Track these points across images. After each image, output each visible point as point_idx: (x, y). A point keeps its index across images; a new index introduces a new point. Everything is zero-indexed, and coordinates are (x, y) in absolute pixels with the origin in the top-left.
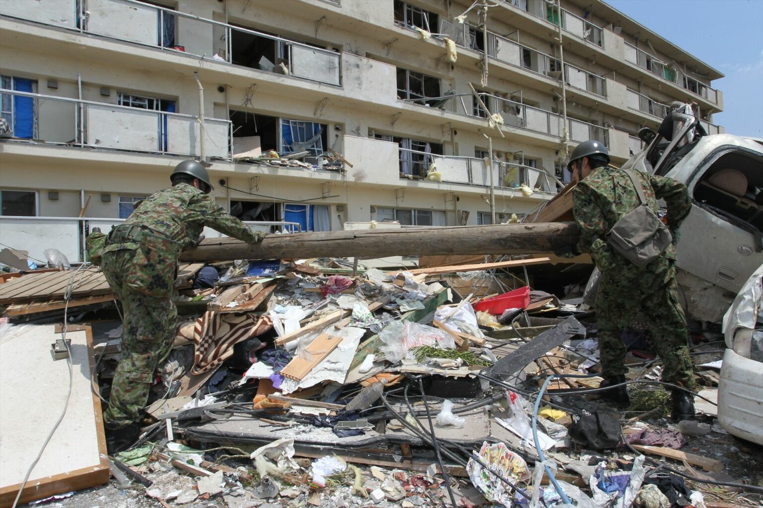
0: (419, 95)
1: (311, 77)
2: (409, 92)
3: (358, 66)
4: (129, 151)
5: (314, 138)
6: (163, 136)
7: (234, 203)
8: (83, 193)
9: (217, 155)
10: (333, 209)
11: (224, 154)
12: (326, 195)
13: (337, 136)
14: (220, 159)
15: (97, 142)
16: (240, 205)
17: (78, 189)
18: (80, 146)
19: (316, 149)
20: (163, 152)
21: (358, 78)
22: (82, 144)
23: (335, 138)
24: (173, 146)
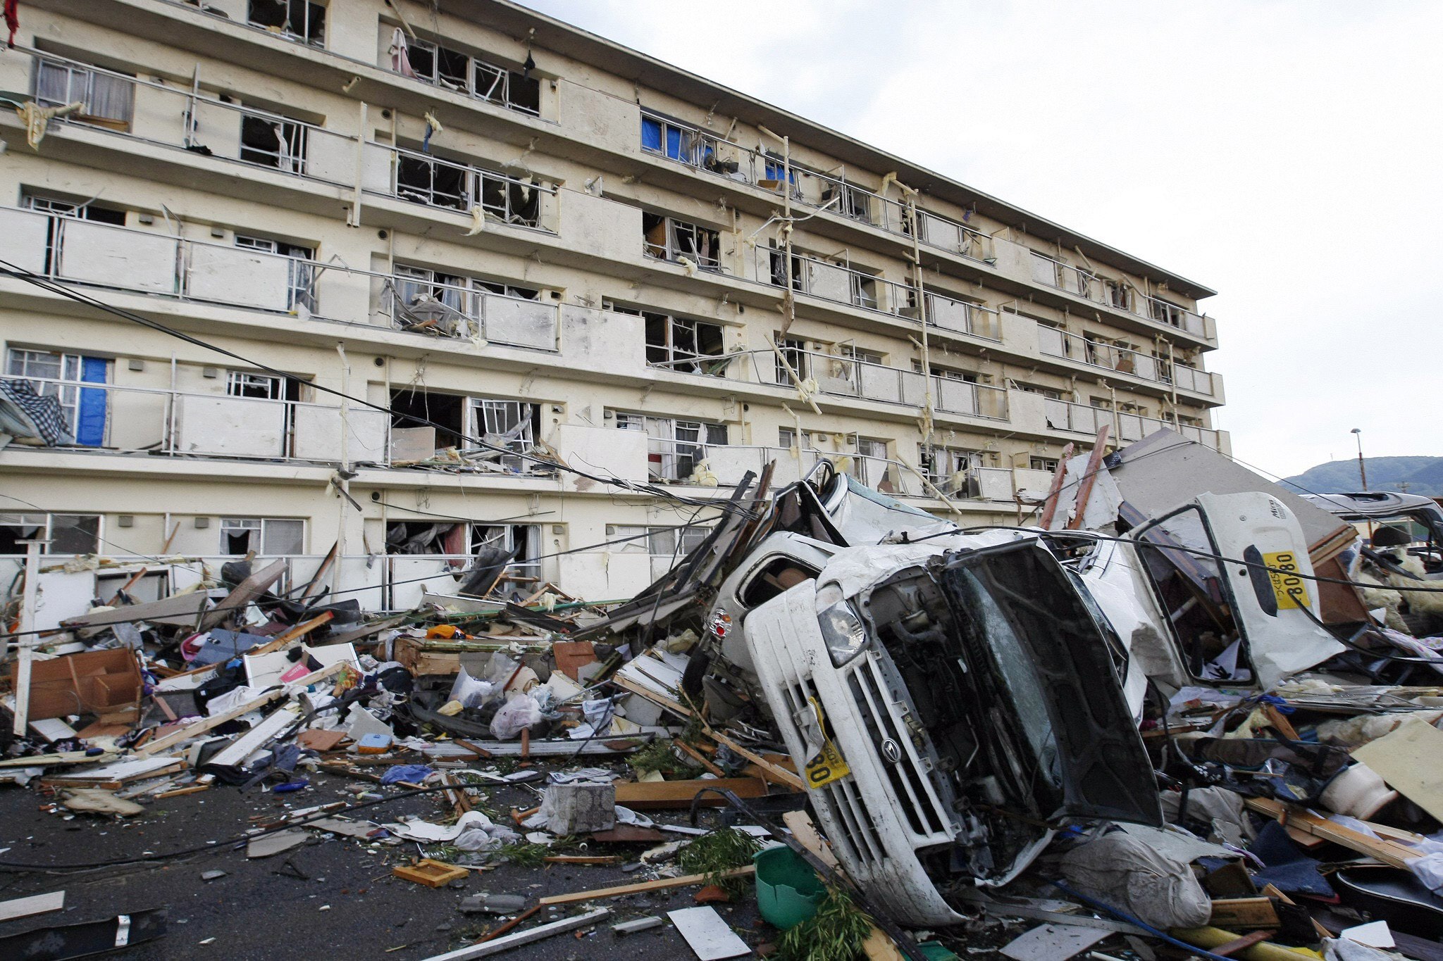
0: (689, 353)
1: (511, 341)
2: (671, 348)
3: (584, 321)
4: (236, 458)
5: (520, 426)
6: (288, 436)
7: (392, 525)
8: (168, 516)
9: (366, 459)
10: (547, 530)
11: (378, 458)
12: (535, 510)
13: (556, 421)
14: (370, 465)
15: (194, 446)
16: (404, 528)
17: (162, 511)
18: (168, 454)
19: (522, 441)
20: (287, 458)
21: (585, 339)
22: (172, 451)
23: (553, 424)
24: (302, 450)
